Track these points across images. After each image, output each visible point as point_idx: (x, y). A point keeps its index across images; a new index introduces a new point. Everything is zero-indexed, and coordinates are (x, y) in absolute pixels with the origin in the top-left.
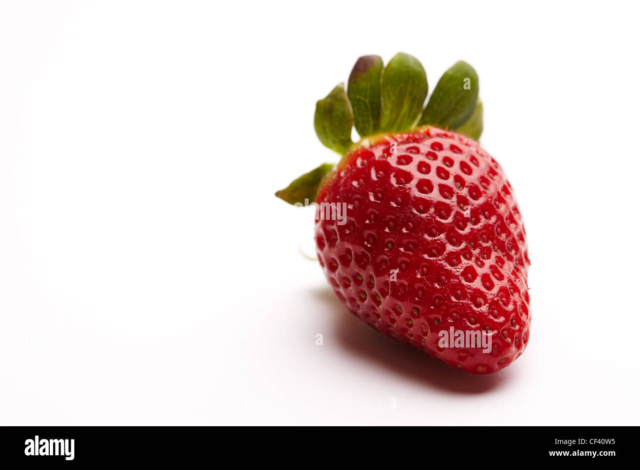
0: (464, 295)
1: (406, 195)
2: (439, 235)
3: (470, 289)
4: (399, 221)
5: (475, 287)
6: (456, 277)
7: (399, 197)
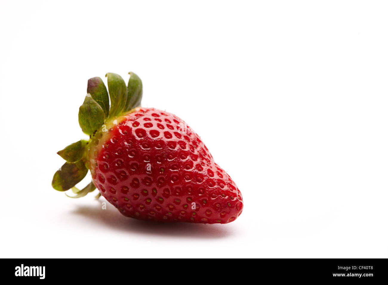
0: (214, 184)
1: (161, 142)
2: (186, 158)
3: (215, 180)
4: (164, 155)
5: (217, 179)
6: (206, 176)
7: (159, 143)
